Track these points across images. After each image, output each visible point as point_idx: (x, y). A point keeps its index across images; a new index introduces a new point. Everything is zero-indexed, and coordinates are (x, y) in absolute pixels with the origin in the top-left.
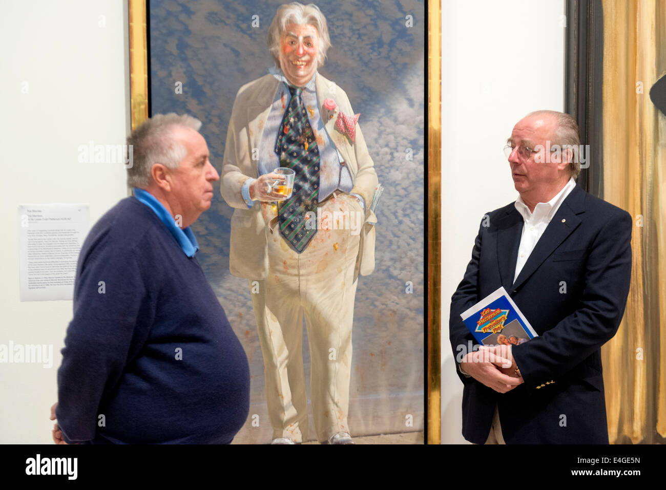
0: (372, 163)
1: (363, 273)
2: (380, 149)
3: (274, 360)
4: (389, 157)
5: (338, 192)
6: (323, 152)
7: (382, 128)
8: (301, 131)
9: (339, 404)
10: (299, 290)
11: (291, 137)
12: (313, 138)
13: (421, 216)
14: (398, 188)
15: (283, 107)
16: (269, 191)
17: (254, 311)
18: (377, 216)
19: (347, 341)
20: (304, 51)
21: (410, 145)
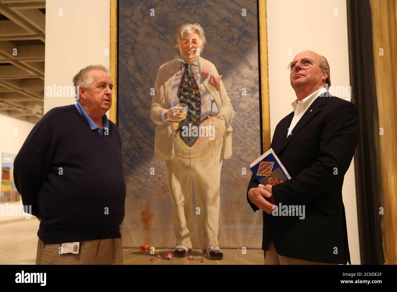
0: (229, 100)
1: (225, 158)
2: (234, 92)
3: (177, 203)
4: (239, 96)
5: (211, 115)
6: (203, 95)
7: (235, 82)
8: (191, 85)
9: (213, 229)
10: (190, 166)
11: (186, 88)
12: (197, 88)
13: (258, 127)
14: (244, 112)
15: (182, 74)
16: (174, 116)
17: (166, 177)
18: (233, 127)
19: (217, 195)
20: (192, 46)
21: (251, 90)
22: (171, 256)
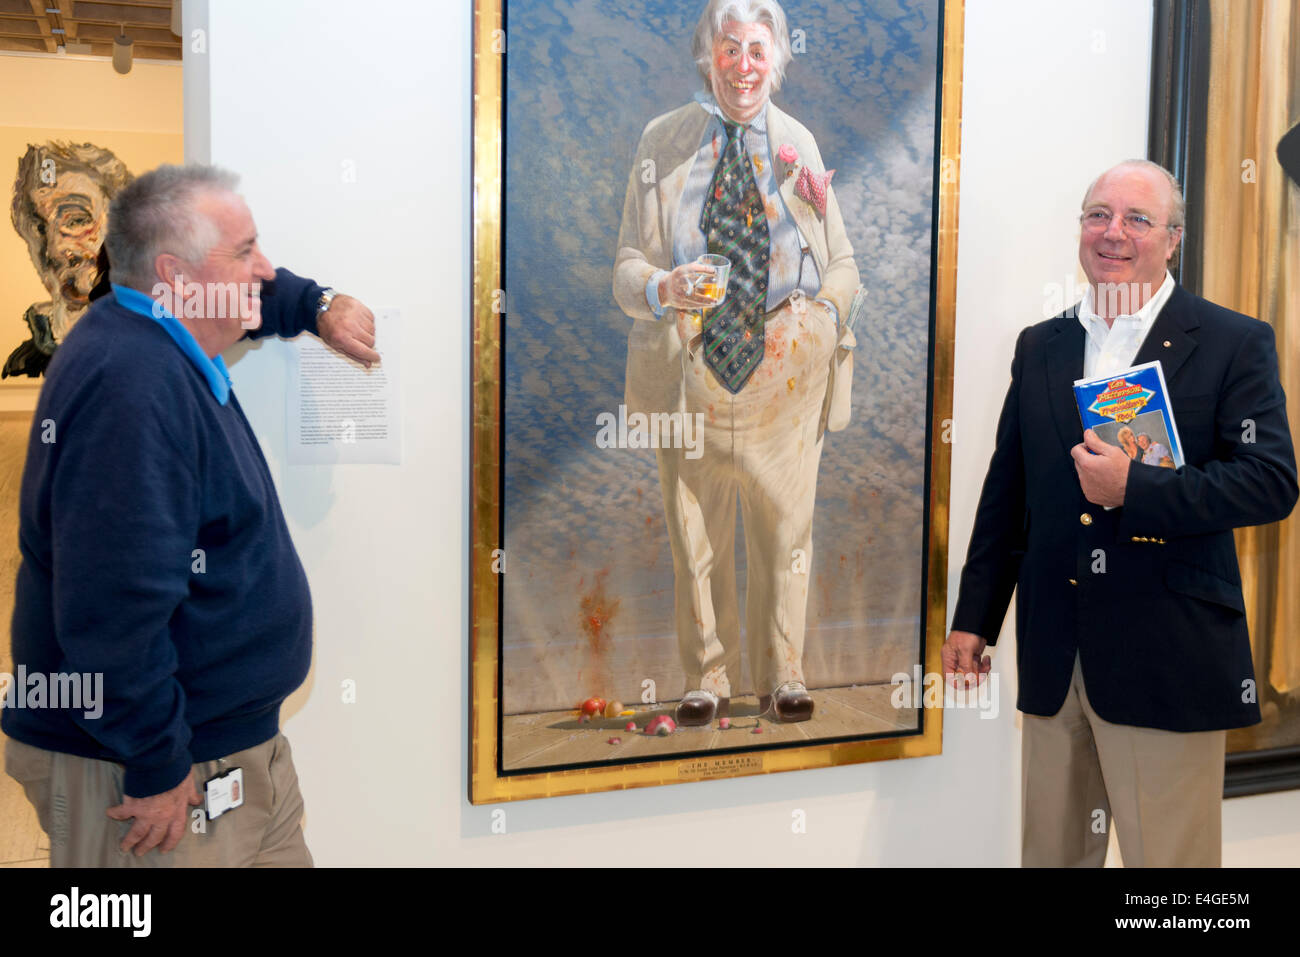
0: (850, 250)
1: (832, 427)
2: (864, 228)
3: (691, 565)
4: (877, 241)
5: (798, 295)
7: (868, 194)
8: (741, 196)
9: (790, 637)
10: (732, 453)
11: (725, 205)
12: (760, 207)
13: (924, 337)
14: (891, 291)
15: (715, 155)
16: (689, 292)
17: (660, 487)
18: (856, 336)
20: (750, 65)
21: (910, 224)
22: (670, 724)
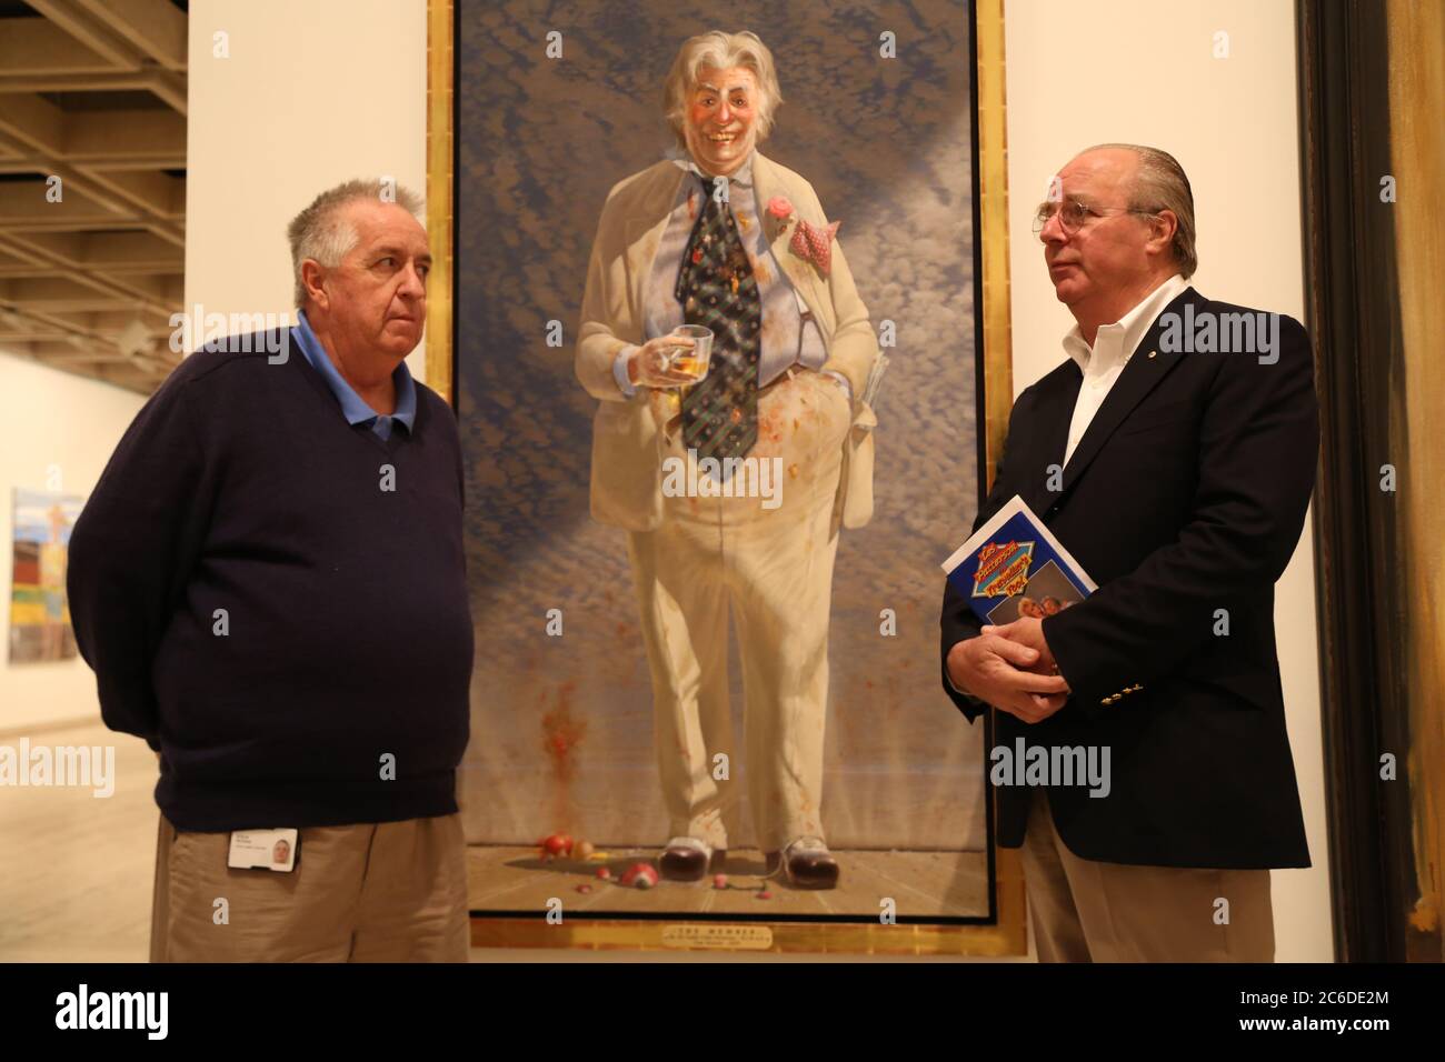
0: (865, 313)
1: (849, 522)
2: (880, 285)
3: (673, 684)
4: (899, 300)
5: (799, 367)
6: (768, 295)
7: (885, 247)
8: (724, 258)
9: (804, 779)
10: (721, 552)
12: (747, 269)
13: (970, 413)
14: (921, 358)
15: (692, 216)
16: (664, 368)
17: (634, 590)
18: (876, 413)
19: (817, 656)
20: (731, 114)
21: (942, 278)
22: (652, 876)
